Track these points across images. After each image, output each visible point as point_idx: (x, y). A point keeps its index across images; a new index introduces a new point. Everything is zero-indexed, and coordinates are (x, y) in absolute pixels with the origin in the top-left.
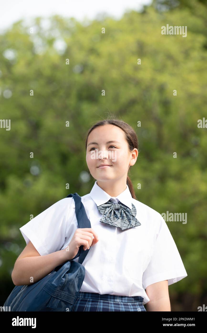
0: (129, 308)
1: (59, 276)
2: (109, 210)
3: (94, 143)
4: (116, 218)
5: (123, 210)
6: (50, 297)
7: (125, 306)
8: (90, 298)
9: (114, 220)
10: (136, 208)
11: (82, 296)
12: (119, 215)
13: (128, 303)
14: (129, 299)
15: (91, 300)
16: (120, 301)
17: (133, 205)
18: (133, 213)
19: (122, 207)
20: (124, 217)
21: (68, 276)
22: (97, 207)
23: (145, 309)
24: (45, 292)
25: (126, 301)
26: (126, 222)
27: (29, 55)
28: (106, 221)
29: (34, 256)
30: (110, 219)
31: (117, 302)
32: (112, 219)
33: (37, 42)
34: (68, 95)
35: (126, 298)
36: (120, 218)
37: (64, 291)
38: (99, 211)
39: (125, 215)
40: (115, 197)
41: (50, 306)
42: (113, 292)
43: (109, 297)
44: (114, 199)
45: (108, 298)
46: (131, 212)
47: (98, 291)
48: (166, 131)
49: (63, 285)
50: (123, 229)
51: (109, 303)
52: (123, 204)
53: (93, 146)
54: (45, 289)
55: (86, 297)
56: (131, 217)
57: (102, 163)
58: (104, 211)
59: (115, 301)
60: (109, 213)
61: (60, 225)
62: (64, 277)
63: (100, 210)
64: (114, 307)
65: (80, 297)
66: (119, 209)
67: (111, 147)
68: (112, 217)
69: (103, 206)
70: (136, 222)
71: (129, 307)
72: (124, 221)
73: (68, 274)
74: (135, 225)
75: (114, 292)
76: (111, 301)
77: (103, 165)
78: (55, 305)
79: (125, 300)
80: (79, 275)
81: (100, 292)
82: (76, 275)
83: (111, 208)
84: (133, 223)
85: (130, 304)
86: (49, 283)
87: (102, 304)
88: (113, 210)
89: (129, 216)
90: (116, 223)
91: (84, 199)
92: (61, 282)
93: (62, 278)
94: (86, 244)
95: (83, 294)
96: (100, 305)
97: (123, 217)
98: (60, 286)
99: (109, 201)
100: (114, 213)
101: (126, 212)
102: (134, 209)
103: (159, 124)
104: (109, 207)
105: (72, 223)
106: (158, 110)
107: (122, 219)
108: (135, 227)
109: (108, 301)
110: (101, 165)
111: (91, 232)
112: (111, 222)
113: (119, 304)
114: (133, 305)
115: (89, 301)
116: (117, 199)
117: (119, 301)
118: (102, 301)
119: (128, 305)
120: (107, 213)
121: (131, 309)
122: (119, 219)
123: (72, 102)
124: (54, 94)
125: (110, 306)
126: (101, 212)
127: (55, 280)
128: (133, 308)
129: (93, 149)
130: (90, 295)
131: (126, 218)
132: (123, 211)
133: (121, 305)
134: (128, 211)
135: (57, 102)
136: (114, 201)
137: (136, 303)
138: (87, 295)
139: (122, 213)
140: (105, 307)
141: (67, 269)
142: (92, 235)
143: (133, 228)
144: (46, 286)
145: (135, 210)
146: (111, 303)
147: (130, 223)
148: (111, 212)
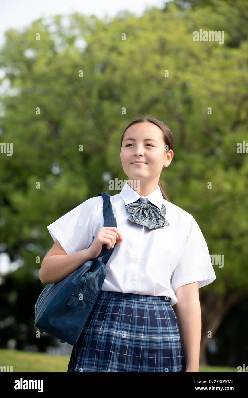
0: (154, 308)
1: (79, 274)
2: (137, 209)
3: (131, 139)
4: (144, 217)
5: (152, 209)
6: (70, 296)
7: (150, 305)
8: (113, 297)
9: (142, 219)
10: (166, 208)
11: (106, 295)
12: (147, 215)
13: (154, 303)
14: (154, 299)
15: (114, 299)
16: (145, 300)
17: (163, 205)
18: (162, 213)
19: (151, 207)
20: (153, 216)
21: (88, 274)
22: (126, 206)
23: (172, 308)
24: (64, 290)
25: (151, 301)
26: (153, 222)
27: (50, 54)
28: (132, 220)
29: (61, 255)
30: (138, 218)
31: (141, 301)
32: (140, 219)
33: (58, 40)
34: (89, 94)
35: (151, 298)
36: (148, 217)
37: (84, 290)
38: (127, 210)
39: (153, 215)
40: (145, 196)
41: (69, 305)
42: (136, 292)
43: (133, 296)
44: (143, 199)
45: (131, 297)
46: (160, 212)
47: (121, 290)
48: (188, 130)
49: (82, 284)
50: (150, 229)
51: (132, 302)
52: (152, 204)
53: (129, 142)
54: (65, 287)
55: (110, 296)
56: (160, 217)
57: (137, 160)
58: (132, 210)
59: (139, 301)
60: (137, 212)
61: (87, 224)
62: (84, 276)
63: (129, 208)
64: (137, 306)
65: (104, 296)
66: (148, 208)
67: (149, 145)
68: (140, 216)
69: (131, 205)
70: (164, 222)
71: (154, 306)
72: (152, 221)
73: (88, 272)
74: (163, 225)
75: (138, 291)
76: (134, 300)
77: (138, 162)
78: (75, 304)
79: (150, 299)
80: (100, 273)
81: (123, 292)
82: (96, 274)
83: (139, 208)
84: (161, 223)
85: (156, 303)
86: (69, 282)
87: (125, 303)
88: (141, 209)
89: (158, 216)
90: (143, 222)
91: (113, 198)
92: (80, 281)
93: (82, 277)
94: (108, 243)
95: (107, 293)
96: (123, 304)
97: (151, 217)
98: (79, 285)
99: (138, 200)
100: (143, 212)
101: (155, 212)
102: (163, 209)
103: (182, 123)
104: (137, 206)
105: (99, 222)
106: (181, 109)
107: (150, 219)
108: (163, 227)
109: (131, 300)
110: (136, 161)
111: (115, 231)
112: (138, 221)
113: (143, 304)
114: (158, 305)
115: (112, 300)
116: (146, 199)
117: (143, 300)
118: (125, 300)
119: (153, 305)
120: (135, 212)
121: (156, 308)
122: (147, 219)
123: (94, 101)
124: (76, 92)
125: (133, 305)
126: (128, 211)
127: (74, 279)
128: (158, 308)
129: (129, 145)
130: (114, 294)
131: (155, 218)
132: (151, 211)
133: (145, 304)
134: (157, 211)
135: (77, 101)
136: (144, 200)
137: (162, 303)
138: (111, 294)
139: (151, 213)
140: (128, 306)
141: (88, 267)
142: (115, 234)
143: (162, 229)
144: (66, 284)
145: (165, 210)
146: (135, 303)
147: (158, 223)
148: (139, 211)
